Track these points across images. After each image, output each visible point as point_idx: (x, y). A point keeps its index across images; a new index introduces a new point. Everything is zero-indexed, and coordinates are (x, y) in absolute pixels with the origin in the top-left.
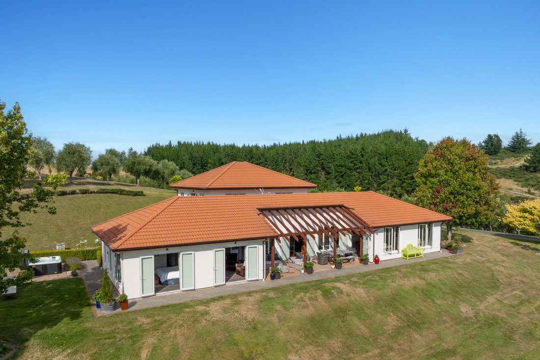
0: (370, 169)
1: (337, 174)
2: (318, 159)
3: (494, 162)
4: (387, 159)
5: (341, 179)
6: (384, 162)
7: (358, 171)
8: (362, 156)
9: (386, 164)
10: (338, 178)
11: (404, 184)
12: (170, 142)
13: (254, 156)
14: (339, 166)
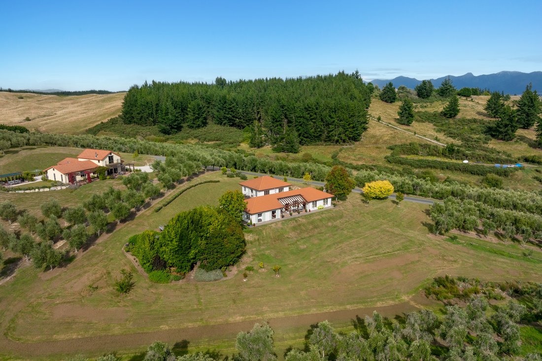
0: (322, 120)
1: (297, 124)
2: (282, 109)
3: (425, 105)
4: (335, 112)
5: (300, 127)
6: (333, 115)
7: (313, 121)
8: (317, 109)
9: (334, 116)
10: (298, 126)
11: (347, 132)
12: (146, 81)
13: (227, 101)
14: (300, 117)
